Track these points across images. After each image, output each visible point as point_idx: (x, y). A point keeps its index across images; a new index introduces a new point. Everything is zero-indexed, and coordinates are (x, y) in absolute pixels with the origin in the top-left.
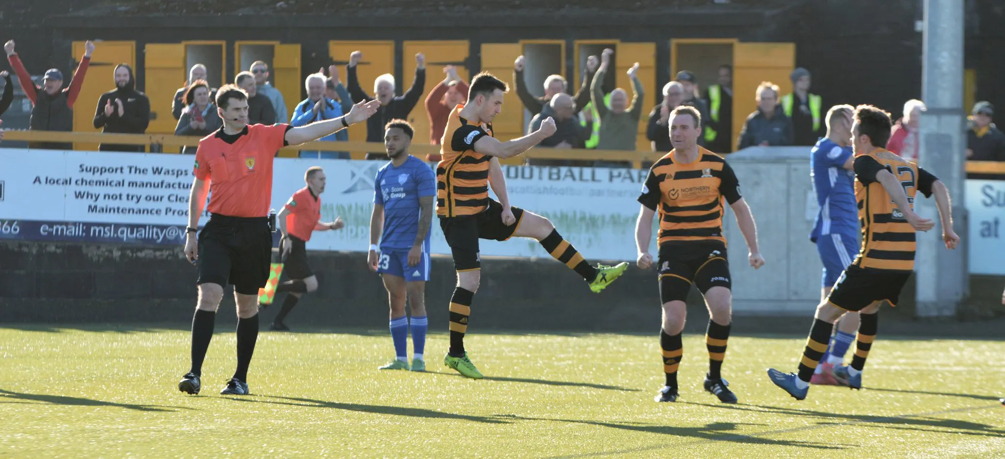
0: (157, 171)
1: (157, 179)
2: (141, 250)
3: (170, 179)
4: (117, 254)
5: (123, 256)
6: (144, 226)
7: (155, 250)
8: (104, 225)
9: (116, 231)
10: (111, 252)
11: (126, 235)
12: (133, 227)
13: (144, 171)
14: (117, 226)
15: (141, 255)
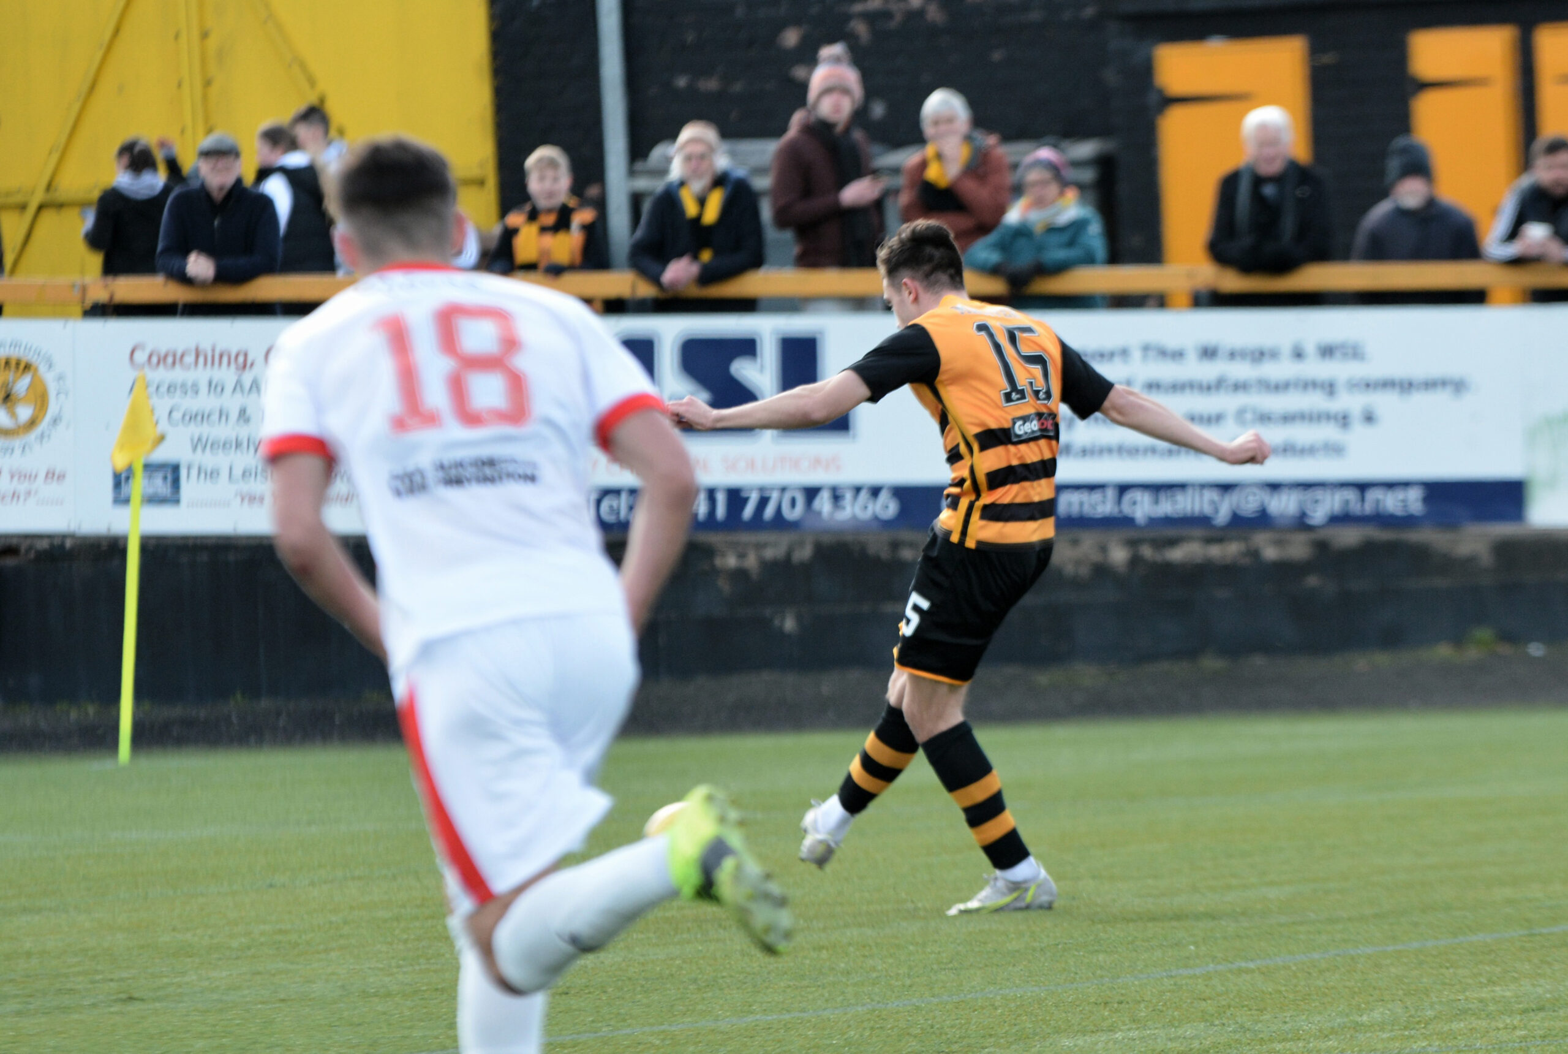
0: (1209, 353)
1: (1209, 371)
2: (1173, 542)
3: (1241, 371)
4: (1119, 555)
5: (1135, 561)
6: (1182, 486)
7: (1209, 541)
8: (1092, 487)
9: (1119, 500)
10: (1104, 549)
11: (1142, 508)
12: (1157, 489)
13: (1178, 355)
14: (1123, 489)
15: (1176, 554)
